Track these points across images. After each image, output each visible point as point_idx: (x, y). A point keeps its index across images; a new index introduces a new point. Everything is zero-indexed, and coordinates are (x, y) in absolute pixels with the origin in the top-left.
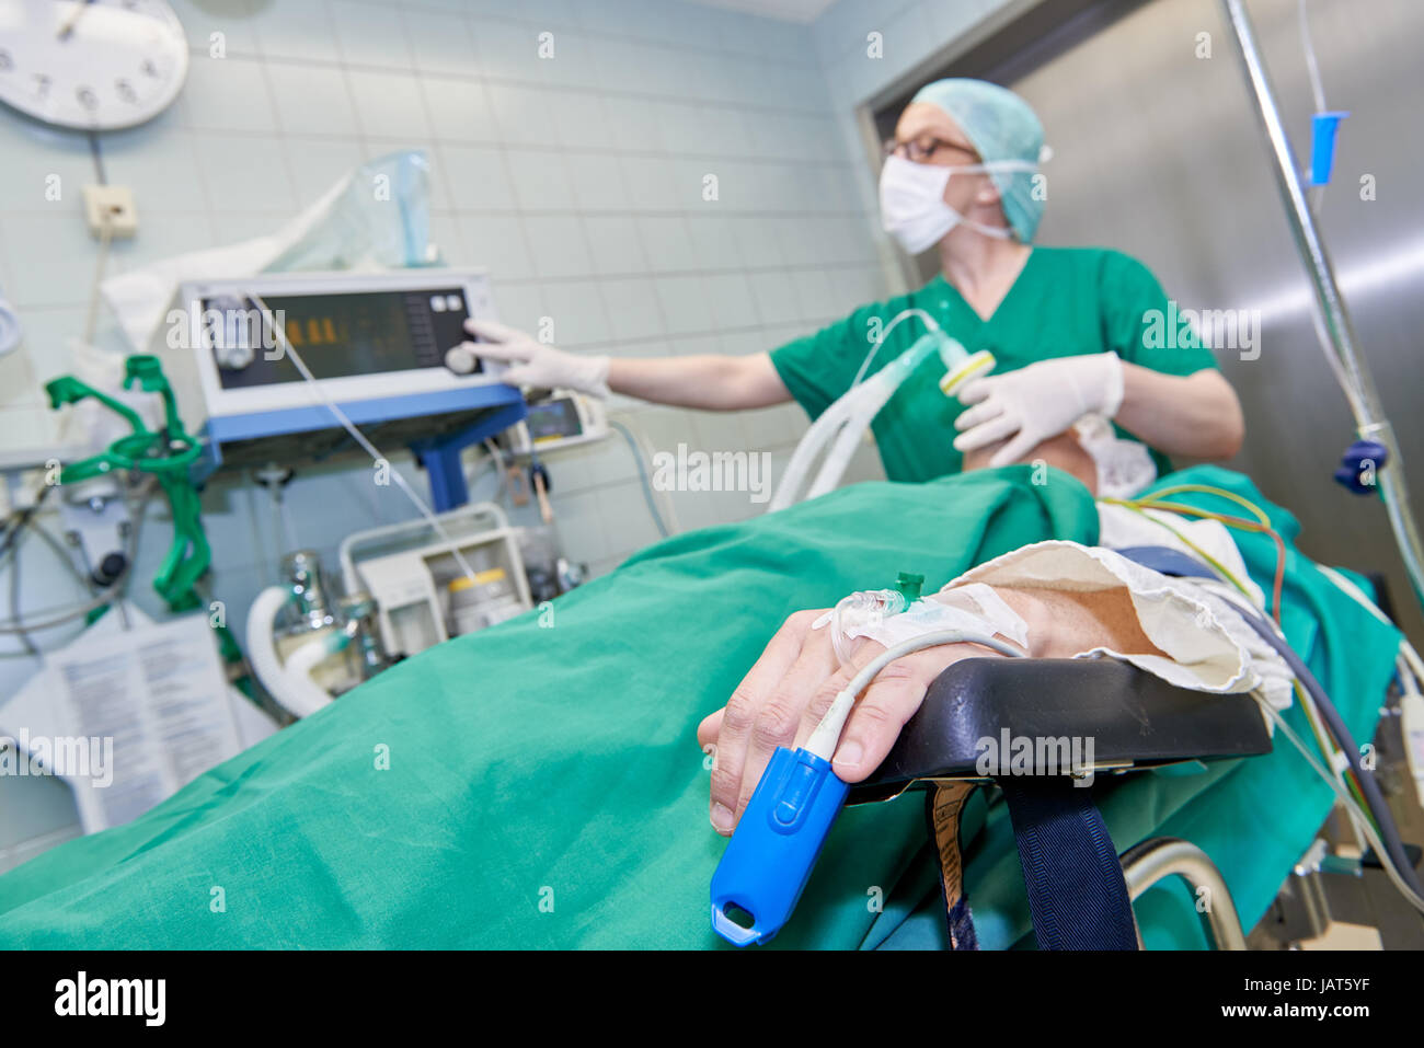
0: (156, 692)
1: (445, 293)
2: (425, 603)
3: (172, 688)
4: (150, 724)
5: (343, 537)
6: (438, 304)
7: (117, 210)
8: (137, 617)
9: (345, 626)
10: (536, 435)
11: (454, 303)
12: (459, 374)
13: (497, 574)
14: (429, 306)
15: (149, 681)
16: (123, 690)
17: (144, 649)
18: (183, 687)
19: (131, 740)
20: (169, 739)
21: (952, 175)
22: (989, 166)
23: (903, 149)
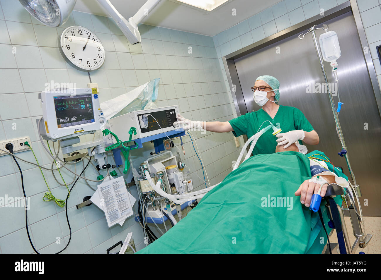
0: (116, 192)
3: (118, 191)
8: (112, 177)
9: (159, 178)
11: (173, 112)
14: (170, 113)
15: (115, 190)
16: (111, 192)
17: (113, 183)
18: (120, 191)
19: (112, 202)
20: (118, 202)
21: (268, 92)
22: (273, 90)
23: (257, 89)
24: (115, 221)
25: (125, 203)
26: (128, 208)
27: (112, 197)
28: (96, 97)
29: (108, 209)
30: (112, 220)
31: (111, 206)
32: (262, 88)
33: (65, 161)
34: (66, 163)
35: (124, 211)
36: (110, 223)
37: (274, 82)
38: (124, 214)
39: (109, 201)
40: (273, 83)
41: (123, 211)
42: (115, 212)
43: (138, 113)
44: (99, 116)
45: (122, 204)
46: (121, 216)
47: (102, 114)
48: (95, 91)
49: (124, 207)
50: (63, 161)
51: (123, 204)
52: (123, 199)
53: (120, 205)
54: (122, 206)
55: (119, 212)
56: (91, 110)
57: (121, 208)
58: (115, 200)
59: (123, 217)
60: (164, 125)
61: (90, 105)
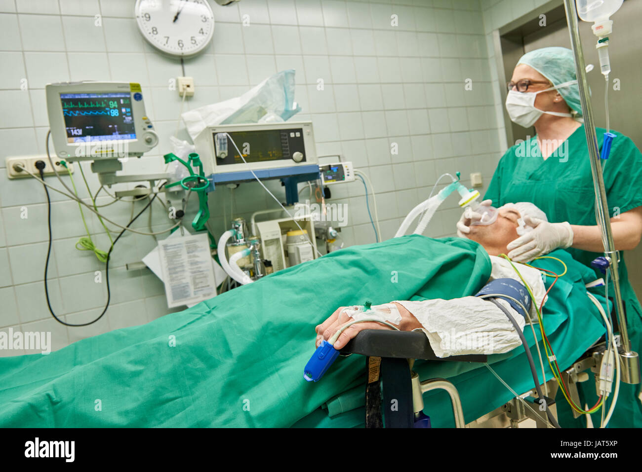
0: (190, 257)
1: (295, 131)
2: (278, 240)
3: (195, 256)
4: (187, 267)
5: (253, 212)
6: (292, 135)
7: (188, 86)
8: (186, 231)
9: (250, 247)
10: (326, 179)
11: (298, 135)
12: (296, 162)
13: (304, 232)
14: (289, 135)
15: (188, 253)
16: (180, 255)
17: (188, 243)
18: (198, 257)
19: (181, 271)
20: (193, 273)
21: (538, 95)
22: (556, 87)
23: (515, 87)
24: (180, 301)
25: (205, 277)
26: (208, 286)
27: (182, 263)
28: (138, 97)
29: (172, 280)
30: (176, 297)
31: (177, 277)
32: (526, 85)
33: (116, 196)
34: (117, 200)
35: (200, 289)
36: (172, 303)
37: (559, 67)
38: (200, 294)
39: (175, 268)
40: (556, 69)
41: (197, 289)
42: (184, 287)
43: (215, 130)
44: (144, 129)
45: (198, 277)
46: (192, 295)
47: (150, 127)
48: (135, 88)
49: (202, 282)
50: (114, 196)
51: (201, 278)
52: (201, 270)
53: (194, 279)
54: (197, 281)
55: (192, 289)
56: (130, 118)
57: (195, 284)
58: (186, 269)
59: (197, 298)
60: (271, 155)
61: (129, 110)
